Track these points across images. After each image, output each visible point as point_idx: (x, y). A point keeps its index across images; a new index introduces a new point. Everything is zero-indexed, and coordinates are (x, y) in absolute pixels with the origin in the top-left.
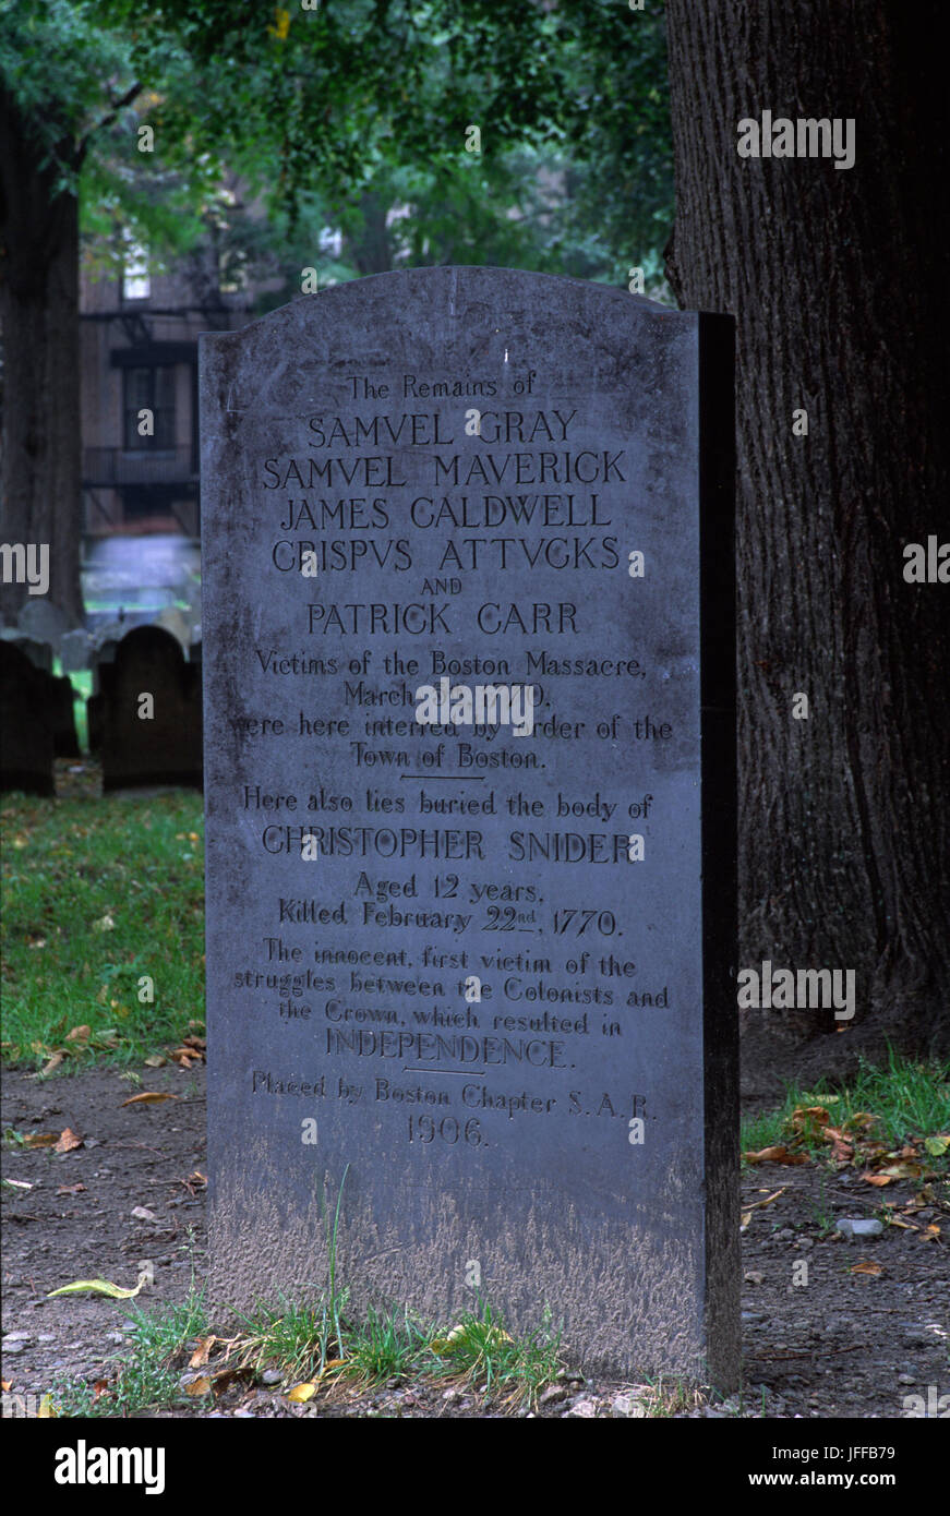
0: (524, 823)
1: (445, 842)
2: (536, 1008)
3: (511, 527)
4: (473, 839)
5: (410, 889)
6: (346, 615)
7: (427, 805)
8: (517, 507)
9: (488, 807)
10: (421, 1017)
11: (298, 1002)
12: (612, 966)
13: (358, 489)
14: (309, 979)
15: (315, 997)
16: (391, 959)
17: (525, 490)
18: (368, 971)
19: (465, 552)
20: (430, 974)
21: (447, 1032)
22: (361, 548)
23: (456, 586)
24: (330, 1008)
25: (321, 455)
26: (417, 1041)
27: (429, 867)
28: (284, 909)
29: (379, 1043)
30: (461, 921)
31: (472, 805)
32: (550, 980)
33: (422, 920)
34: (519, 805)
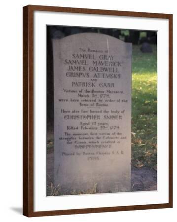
0: (106, 114)
1: (94, 117)
2: (107, 140)
3: (105, 72)
4: (98, 117)
5: (89, 124)
6: (78, 84)
7: (91, 112)
8: (106, 69)
9: (101, 112)
10: (90, 143)
11: (70, 142)
12: (119, 134)
13: (80, 65)
14: (72, 138)
15: (73, 141)
16: (85, 134)
17: (107, 67)
18: (81, 136)
19: (97, 75)
20: (91, 136)
21: (94, 144)
22: (81, 74)
23: (96, 80)
24: (76, 142)
25: (75, 60)
26: (89, 146)
27: (92, 121)
28: (68, 128)
29: (83, 147)
30: (96, 128)
31: (98, 112)
32: (109, 136)
33: (90, 128)
34: (105, 112)
